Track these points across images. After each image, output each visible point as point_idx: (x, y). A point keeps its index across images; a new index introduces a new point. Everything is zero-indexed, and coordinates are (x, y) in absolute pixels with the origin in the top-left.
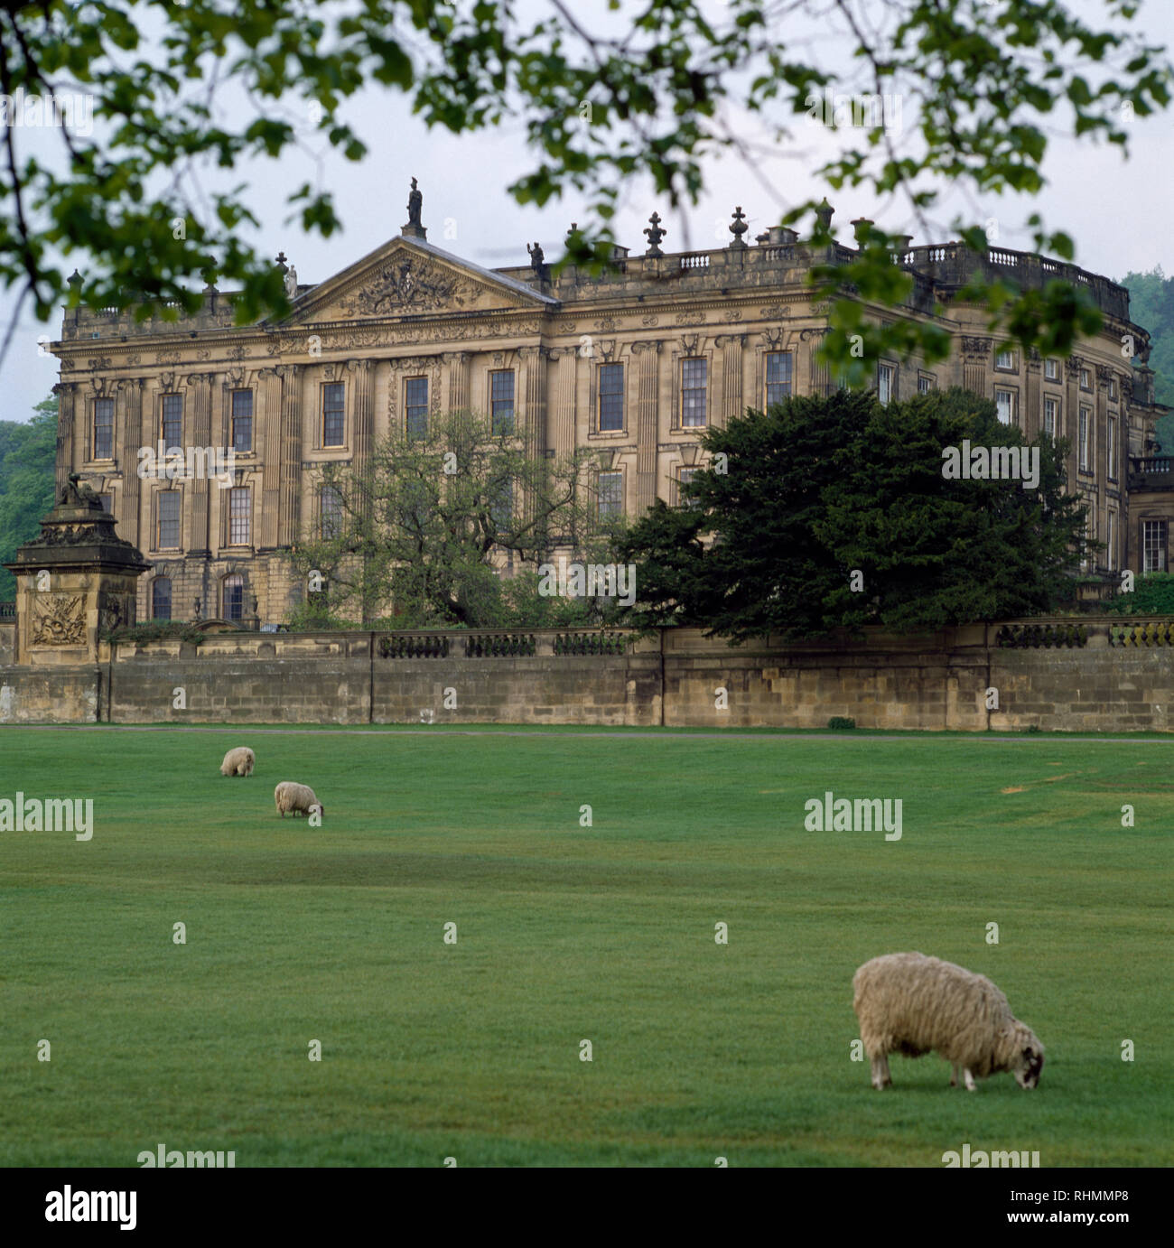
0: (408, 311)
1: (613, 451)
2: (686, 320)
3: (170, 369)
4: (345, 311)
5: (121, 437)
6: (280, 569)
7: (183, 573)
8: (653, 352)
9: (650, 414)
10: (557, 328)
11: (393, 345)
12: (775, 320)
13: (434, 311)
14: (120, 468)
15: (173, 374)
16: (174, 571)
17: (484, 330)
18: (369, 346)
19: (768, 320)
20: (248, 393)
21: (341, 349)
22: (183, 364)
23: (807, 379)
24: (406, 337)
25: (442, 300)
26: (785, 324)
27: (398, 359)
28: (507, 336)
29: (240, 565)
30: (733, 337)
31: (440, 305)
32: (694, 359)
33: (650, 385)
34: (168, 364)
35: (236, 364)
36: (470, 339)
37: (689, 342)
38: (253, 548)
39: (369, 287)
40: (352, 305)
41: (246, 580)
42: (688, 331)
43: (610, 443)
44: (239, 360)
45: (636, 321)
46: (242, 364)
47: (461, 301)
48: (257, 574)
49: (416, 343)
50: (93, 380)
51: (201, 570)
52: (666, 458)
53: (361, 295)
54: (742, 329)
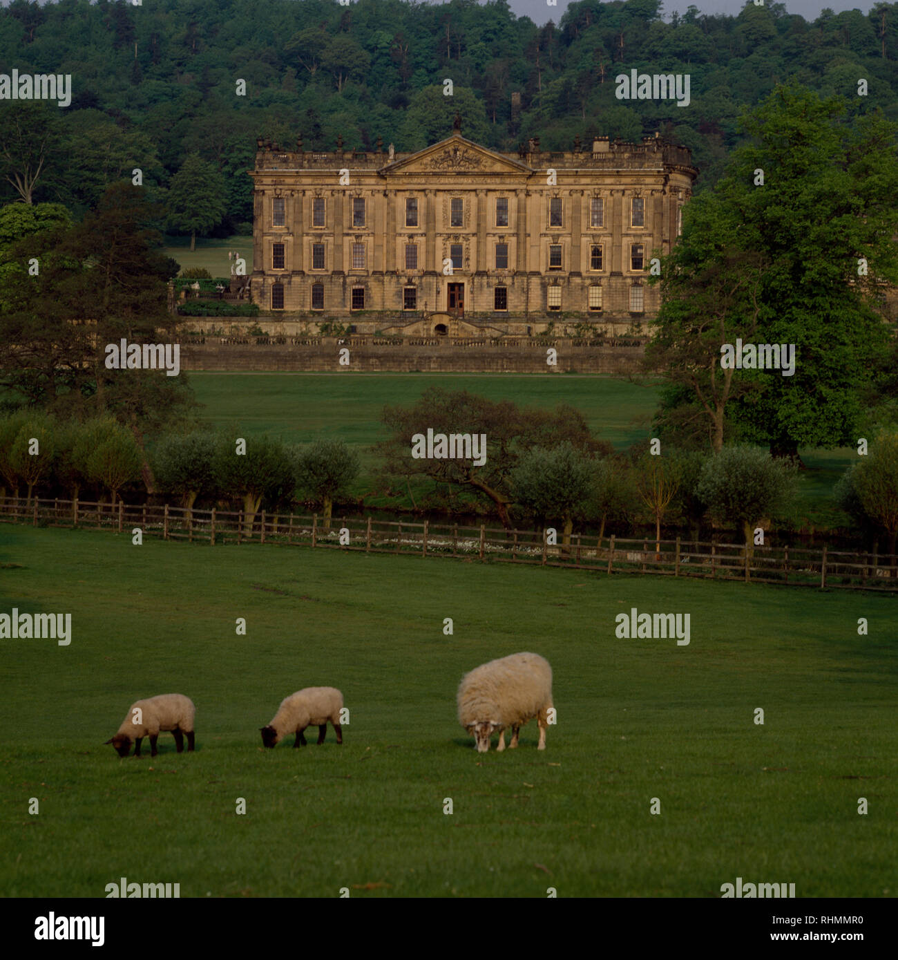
0: (457, 169)
1: (559, 236)
2: (595, 182)
3: (320, 187)
4: (423, 166)
5: (291, 217)
6: (390, 282)
7: (331, 282)
8: (579, 195)
9: (576, 220)
10: (531, 181)
11: (450, 184)
12: (638, 184)
13: (470, 170)
14: (290, 231)
15: (321, 189)
16: (325, 281)
17: (498, 180)
18: (436, 184)
19: (635, 184)
20: (362, 200)
21: (419, 184)
22: (327, 185)
23: (652, 210)
24: (456, 181)
25: (475, 165)
26: (643, 186)
27: (449, 191)
28: (510, 184)
29: (363, 279)
30: (618, 191)
31: (474, 168)
32: (597, 198)
33: (577, 208)
34: (318, 185)
35: (357, 187)
36: (489, 184)
37: (597, 191)
38: (368, 271)
39: (436, 156)
40: (426, 164)
41: (367, 286)
42: (596, 187)
43: (556, 232)
44: (360, 185)
45: (571, 180)
46: (361, 187)
47: (485, 166)
48: (373, 283)
49: (461, 184)
50: (275, 190)
51: (341, 280)
52: (584, 239)
53: (432, 160)
54: (622, 187)
